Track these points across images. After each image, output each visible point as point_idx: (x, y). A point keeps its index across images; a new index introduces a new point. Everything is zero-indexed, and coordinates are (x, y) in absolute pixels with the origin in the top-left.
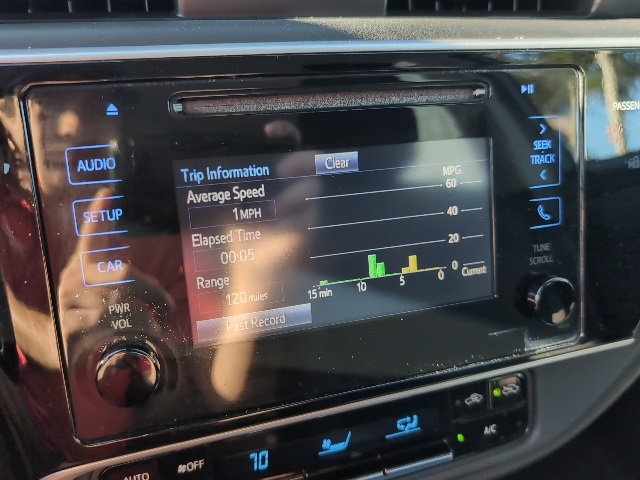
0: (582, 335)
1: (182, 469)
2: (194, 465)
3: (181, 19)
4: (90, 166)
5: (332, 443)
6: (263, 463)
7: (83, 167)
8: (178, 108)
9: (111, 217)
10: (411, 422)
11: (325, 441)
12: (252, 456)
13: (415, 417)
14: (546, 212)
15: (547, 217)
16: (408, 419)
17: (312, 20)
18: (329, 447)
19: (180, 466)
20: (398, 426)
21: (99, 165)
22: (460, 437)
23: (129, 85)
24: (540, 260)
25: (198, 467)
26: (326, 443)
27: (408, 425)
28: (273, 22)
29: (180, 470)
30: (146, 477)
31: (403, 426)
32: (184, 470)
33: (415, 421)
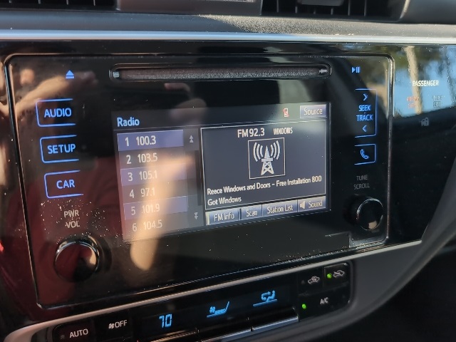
0: (387, 237)
1: (111, 326)
2: (120, 324)
3: (119, 12)
4: (53, 114)
5: (216, 310)
6: (168, 323)
7: (48, 114)
8: (116, 75)
9: (67, 149)
10: (271, 295)
11: (211, 308)
12: (160, 317)
13: (274, 292)
14: (365, 154)
15: (366, 157)
16: (269, 293)
17: (210, 16)
18: (214, 311)
19: (110, 324)
20: (262, 298)
21: (59, 113)
22: (304, 306)
23: (82, 58)
24: (361, 186)
25: (122, 325)
26: (212, 309)
27: (269, 298)
28: (183, 16)
29: (110, 327)
30: (85, 332)
31: (265, 298)
32: (113, 327)
33: (273, 295)
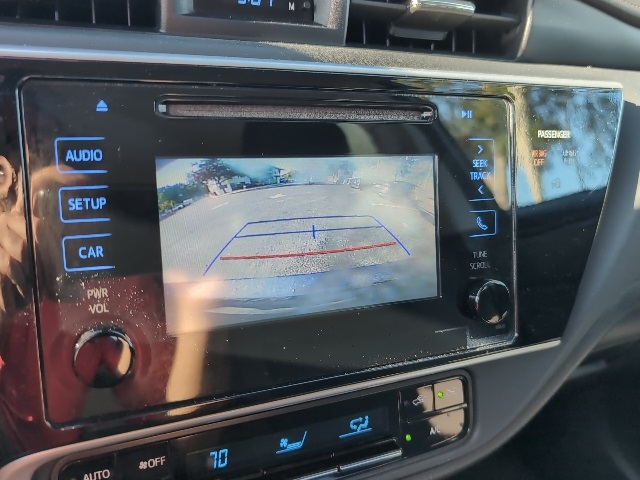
0: (516, 335)
1: (143, 465)
2: (155, 462)
3: (163, 34)
4: (78, 156)
5: (289, 443)
6: (223, 462)
7: (71, 157)
8: (162, 108)
9: (95, 205)
10: (363, 422)
11: (282, 440)
12: (212, 453)
13: (367, 417)
14: (483, 223)
15: (484, 227)
16: (361, 419)
17: (281, 44)
18: (286, 445)
19: (141, 463)
20: (352, 426)
21: (86, 156)
22: (408, 437)
23: (119, 85)
24: (479, 265)
25: (159, 464)
26: (284, 442)
27: (360, 426)
28: (248, 42)
29: (141, 467)
30: (106, 474)
31: (355, 427)
32: (145, 467)
33: (367, 422)
